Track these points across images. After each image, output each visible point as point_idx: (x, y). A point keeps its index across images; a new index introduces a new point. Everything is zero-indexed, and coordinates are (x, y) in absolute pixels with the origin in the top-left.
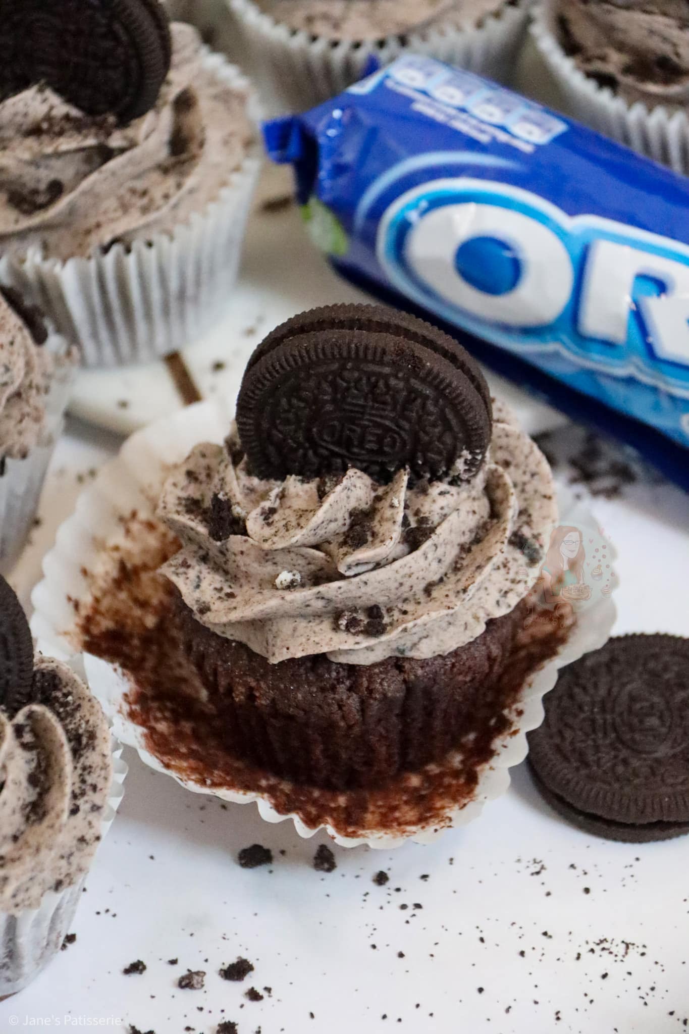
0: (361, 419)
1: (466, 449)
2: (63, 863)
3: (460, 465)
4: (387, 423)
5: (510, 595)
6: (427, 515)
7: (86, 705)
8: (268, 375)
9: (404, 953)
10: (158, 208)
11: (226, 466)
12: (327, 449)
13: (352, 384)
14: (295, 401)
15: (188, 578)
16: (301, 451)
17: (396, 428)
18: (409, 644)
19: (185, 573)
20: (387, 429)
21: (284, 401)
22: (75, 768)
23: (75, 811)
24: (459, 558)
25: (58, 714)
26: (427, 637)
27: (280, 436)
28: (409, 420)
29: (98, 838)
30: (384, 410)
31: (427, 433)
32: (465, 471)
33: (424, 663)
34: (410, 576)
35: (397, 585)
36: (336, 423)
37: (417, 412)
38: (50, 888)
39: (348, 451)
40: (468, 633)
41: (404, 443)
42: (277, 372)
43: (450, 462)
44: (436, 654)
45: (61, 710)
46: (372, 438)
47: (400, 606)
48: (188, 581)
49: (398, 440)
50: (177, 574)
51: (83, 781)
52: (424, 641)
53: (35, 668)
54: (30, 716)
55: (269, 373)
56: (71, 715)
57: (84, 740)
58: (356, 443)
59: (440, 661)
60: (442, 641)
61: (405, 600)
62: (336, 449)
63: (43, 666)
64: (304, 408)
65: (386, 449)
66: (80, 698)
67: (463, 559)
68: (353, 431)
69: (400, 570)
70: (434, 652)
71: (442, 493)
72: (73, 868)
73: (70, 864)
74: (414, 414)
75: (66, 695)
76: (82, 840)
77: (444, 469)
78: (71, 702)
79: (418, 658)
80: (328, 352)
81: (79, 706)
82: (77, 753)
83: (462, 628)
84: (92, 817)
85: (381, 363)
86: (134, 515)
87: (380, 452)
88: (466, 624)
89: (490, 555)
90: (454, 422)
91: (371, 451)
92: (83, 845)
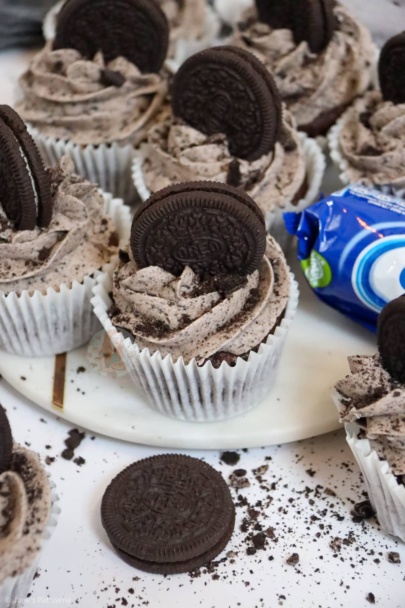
2: (18, 561)
7: (39, 474)
22: (29, 509)
23: (26, 532)
25: (23, 478)
29: (38, 549)
38: (9, 575)
45: (25, 476)
51: (33, 516)
53: (13, 452)
54: (7, 477)
56: (30, 479)
57: (36, 493)
63: (18, 451)
66: (36, 470)
72: (23, 565)
73: (21, 562)
75: (28, 468)
76: (29, 549)
78: (31, 472)
81: (35, 475)
82: (31, 500)
84: (37, 536)
92: (30, 552)
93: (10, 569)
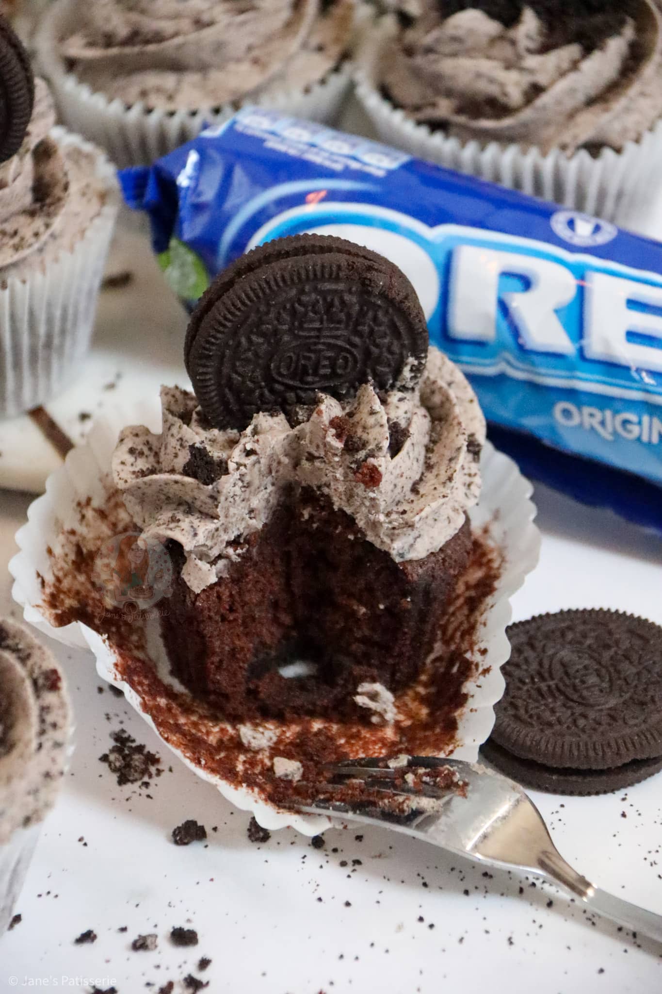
0: (315, 344)
1: (412, 356)
2: (30, 799)
3: (407, 373)
4: (339, 343)
5: (472, 487)
6: (395, 420)
8: (229, 316)
9: (350, 901)
10: (30, 245)
11: (180, 427)
12: (283, 384)
13: (310, 308)
14: (254, 338)
15: (183, 530)
16: (257, 393)
17: (348, 347)
18: (406, 547)
19: (178, 526)
20: (341, 349)
21: (243, 340)
23: (40, 747)
24: (427, 458)
26: (419, 536)
27: (239, 378)
28: (360, 335)
30: (338, 329)
31: (377, 346)
32: (412, 378)
33: (421, 563)
34: (402, 476)
35: (392, 486)
36: (292, 354)
37: (369, 326)
38: (19, 824)
39: (302, 381)
40: (452, 525)
41: (355, 361)
42: (239, 309)
43: (397, 372)
44: (430, 551)
46: (326, 363)
47: (395, 509)
48: (184, 532)
49: (350, 359)
50: (171, 529)
52: (418, 540)
55: (230, 313)
56: (27, 658)
58: (310, 371)
59: (433, 558)
60: (432, 538)
61: (398, 503)
62: (291, 383)
64: (263, 344)
65: (339, 371)
67: (430, 458)
68: (309, 358)
69: (394, 471)
70: (428, 550)
71: (401, 400)
72: (41, 804)
73: (37, 800)
74: (366, 328)
76: (47, 775)
77: (391, 382)
79: (416, 559)
80: (287, 277)
83: (447, 522)
84: (56, 753)
85: (337, 279)
86: (89, 501)
87: (334, 375)
88: (448, 518)
89: (459, 446)
90: (402, 329)
91: (325, 377)
92: (49, 780)
93: (17, 813)
